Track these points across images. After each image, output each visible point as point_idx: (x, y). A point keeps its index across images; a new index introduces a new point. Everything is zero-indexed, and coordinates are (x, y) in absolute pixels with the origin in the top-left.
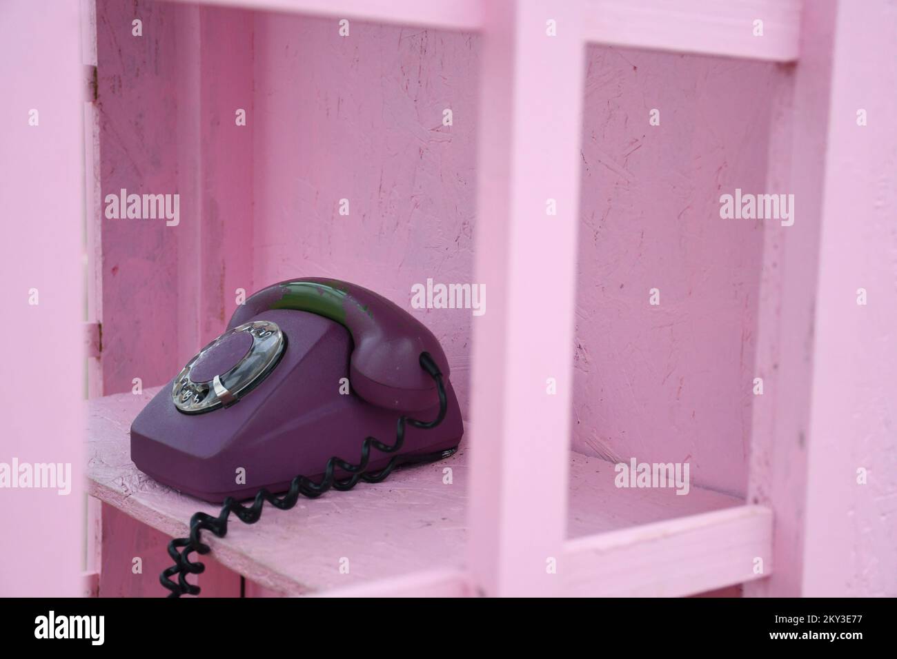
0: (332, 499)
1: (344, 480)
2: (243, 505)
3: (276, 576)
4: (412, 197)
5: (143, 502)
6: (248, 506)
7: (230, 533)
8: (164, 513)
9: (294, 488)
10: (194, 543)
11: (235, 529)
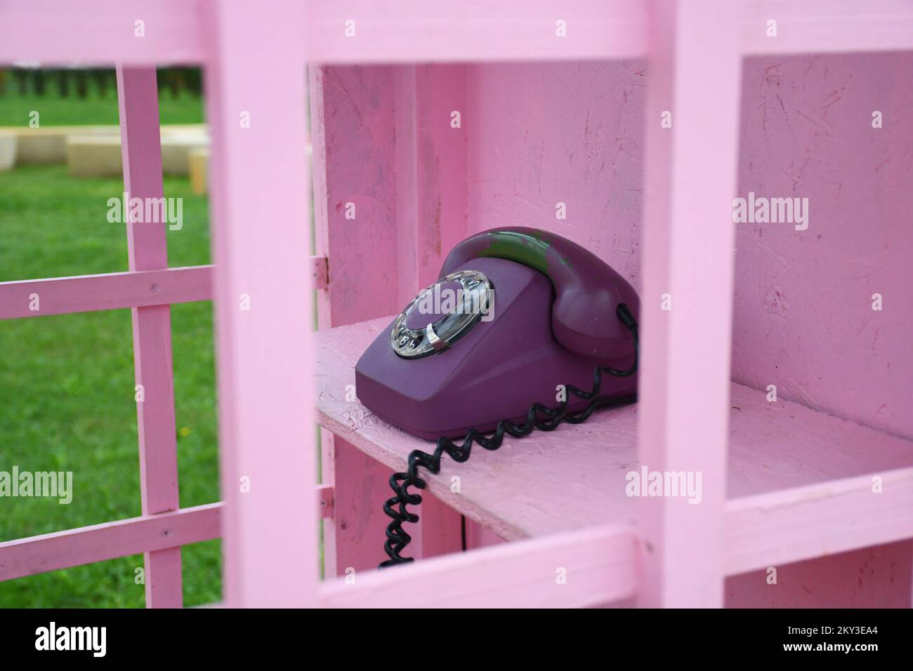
0: (537, 439)
1: (547, 421)
2: (454, 443)
3: (483, 512)
4: (617, 139)
5: (368, 437)
6: (460, 444)
7: (443, 469)
8: (385, 448)
9: (499, 431)
10: (412, 478)
11: (448, 466)
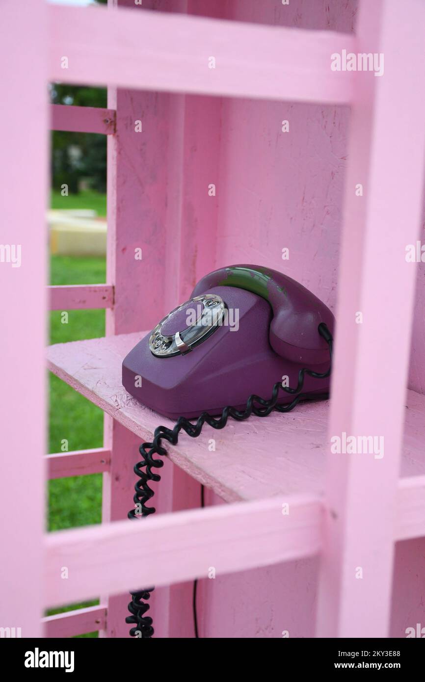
0: (253, 422)
1: (263, 409)
2: (191, 423)
3: (207, 476)
4: (325, 207)
5: (127, 414)
6: (195, 423)
7: (180, 441)
8: (139, 423)
9: (224, 414)
10: (156, 447)
11: (184, 439)
